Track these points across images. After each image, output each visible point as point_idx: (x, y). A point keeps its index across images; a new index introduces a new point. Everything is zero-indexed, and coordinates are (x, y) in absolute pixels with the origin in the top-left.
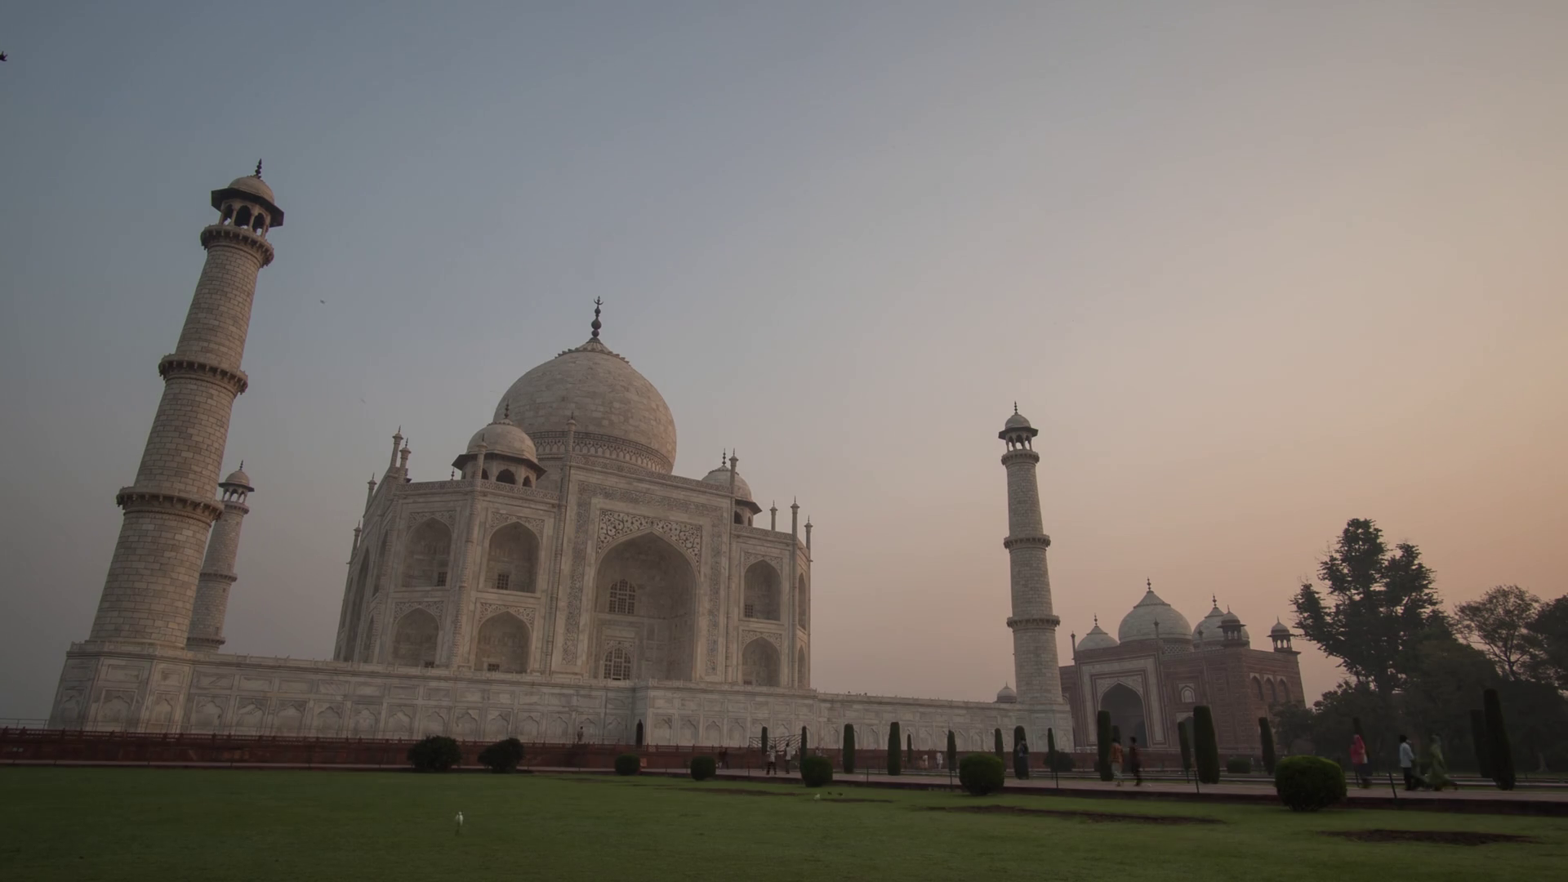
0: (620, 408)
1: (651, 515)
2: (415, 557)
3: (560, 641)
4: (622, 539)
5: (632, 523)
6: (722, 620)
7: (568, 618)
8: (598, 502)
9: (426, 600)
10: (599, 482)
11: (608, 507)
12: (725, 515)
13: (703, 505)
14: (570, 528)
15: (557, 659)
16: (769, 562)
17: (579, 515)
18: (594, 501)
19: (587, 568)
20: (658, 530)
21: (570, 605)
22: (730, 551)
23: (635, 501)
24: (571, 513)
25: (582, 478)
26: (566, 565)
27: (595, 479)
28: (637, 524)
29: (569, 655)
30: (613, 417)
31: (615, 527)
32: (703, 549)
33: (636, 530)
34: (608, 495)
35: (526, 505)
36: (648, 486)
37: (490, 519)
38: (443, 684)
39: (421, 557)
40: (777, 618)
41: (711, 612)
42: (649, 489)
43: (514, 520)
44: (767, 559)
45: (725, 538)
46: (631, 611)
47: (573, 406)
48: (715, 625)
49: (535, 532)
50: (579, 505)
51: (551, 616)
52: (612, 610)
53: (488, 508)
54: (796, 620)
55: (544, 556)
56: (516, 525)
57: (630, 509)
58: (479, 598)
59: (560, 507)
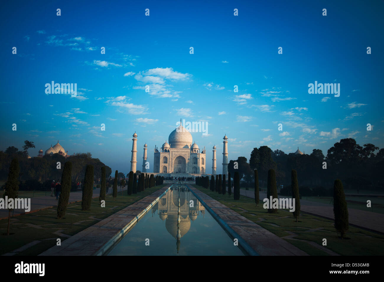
1: (180, 153)
3: (170, 168)
4: (177, 157)
5: (178, 155)
6: (189, 165)
8: (174, 153)
13: (187, 151)
15: (170, 170)
19: (173, 161)
20: (181, 155)
21: (171, 165)
22: (190, 156)
26: (170, 160)
27: (173, 150)
29: (171, 170)
31: (176, 155)
32: (187, 157)
35: (166, 154)
40: (197, 164)
42: (180, 150)
46: (181, 163)
49: (167, 157)
51: (169, 166)
52: (178, 163)
53: (162, 155)
54: (200, 164)
55: (168, 159)
56: (165, 157)
57: (177, 153)
58: (162, 164)
59: (169, 154)
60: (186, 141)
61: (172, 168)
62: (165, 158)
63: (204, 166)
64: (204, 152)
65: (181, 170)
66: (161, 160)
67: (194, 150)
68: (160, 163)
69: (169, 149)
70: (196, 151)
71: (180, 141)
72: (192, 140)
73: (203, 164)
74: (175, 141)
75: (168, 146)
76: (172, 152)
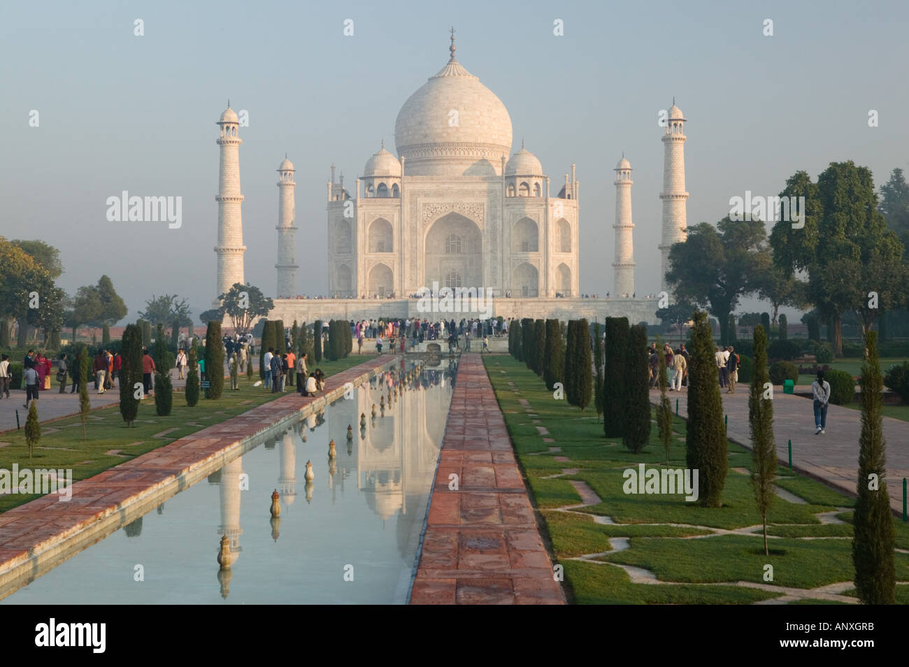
1: (452, 201)
3: (408, 275)
4: (437, 218)
5: (441, 208)
6: (499, 255)
7: (411, 263)
8: (421, 200)
9: (346, 259)
10: (421, 188)
11: (427, 202)
12: (498, 194)
14: (407, 216)
15: (407, 285)
16: (530, 217)
17: (411, 208)
18: (418, 199)
19: (418, 236)
20: (456, 210)
21: (411, 256)
22: (502, 214)
23: (442, 195)
24: (407, 208)
25: (411, 188)
26: (407, 236)
27: (417, 187)
28: (444, 208)
29: (413, 282)
31: (432, 212)
32: (485, 217)
33: (444, 212)
34: (426, 195)
35: (383, 208)
36: (449, 186)
37: (366, 219)
39: (343, 238)
40: (537, 251)
41: (492, 251)
43: (378, 217)
44: (528, 216)
45: (499, 208)
46: (459, 251)
47: (426, 127)
48: (495, 258)
49: (389, 221)
50: (411, 203)
51: (401, 263)
52: (447, 251)
53: (365, 212)
54: (551, 249)
55: (395, 233)
56: (380, 219)
57: (439, 200)
58: (366, 258)
59: (401, 206)
60: (481, 140)
61: (418, 272)
62: (383, 226)
63: (572, 259)
64: (568, 192)
65: (462, 279)
66: (363, 235)
67: (519, 181)
68: (359, 252)
69: (397, 181)
70: (533, 187)
71: (453, 139)
72: (510, 135)
73: (566, 248)
74: (425, 141)
75: (392, 166)
76: (413, 194)
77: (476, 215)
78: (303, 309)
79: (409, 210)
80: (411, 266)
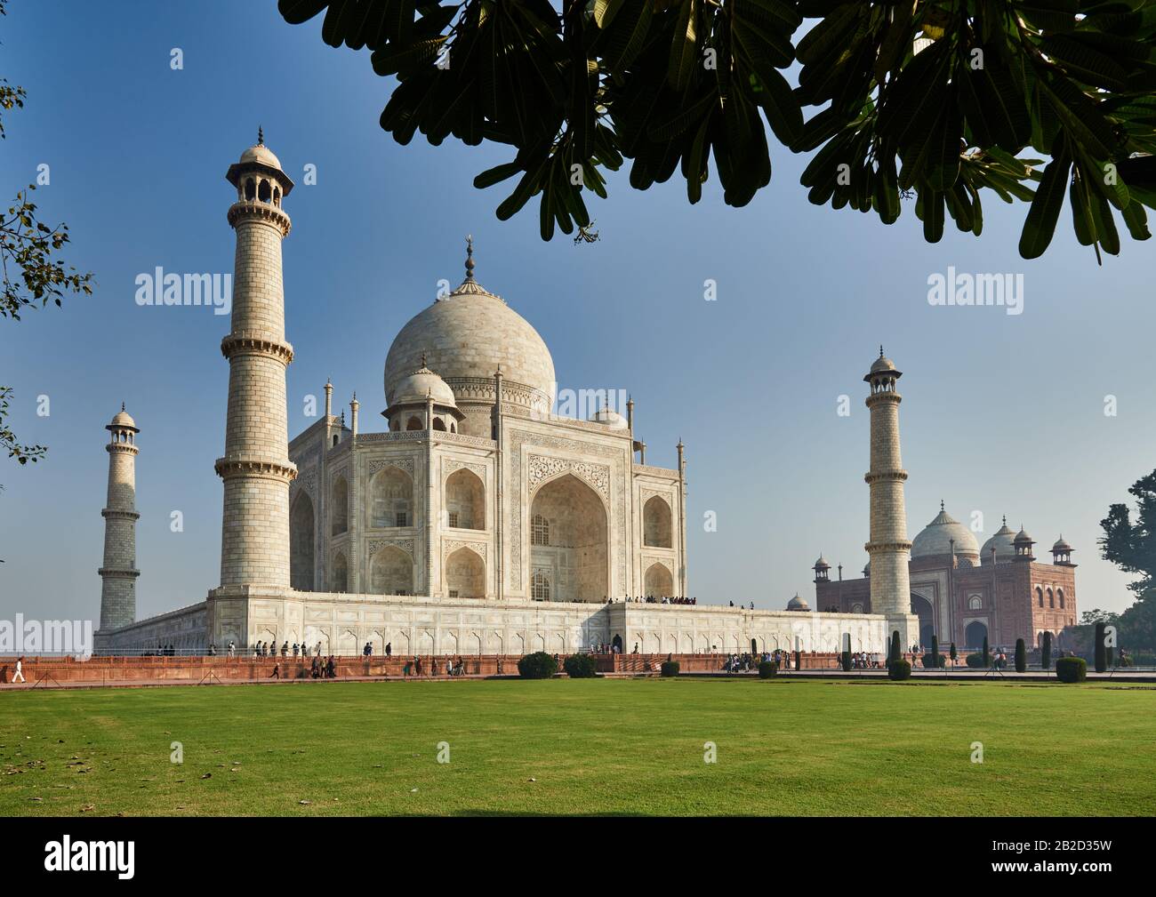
0: (514, 354)
1: (569, 458)
2: (376, 500)
3: (508, 570)
4: (547, 480)
5: (554, 465)
6: (628, 549)
7: (513, 551)
8: (527, 448)
9: (397, 538)
10: (526, 429)
11: (535, 452)
12: (626, 455)
13: (609, 447)
14: (506, 472)
16: (663, 498)
17: (512, 458)
18: (523, 446)
19: (523, 507)
20: (575, 471)
21: (512, 540)
22: (631, 487)
23: (555, 445)
24: (506, 457)
25: (512, 426)
26: (504, 506)
27: (522, 426)
28: (558, 466)
29: (516, 582)
30: (510, 363)
31: (541, 470)
32: (611, 487)
33: (557, 472)
34: (534, 442)
35: (471, 452)
36: (564, 432)
37: (443, 467)
38: (475, 611)
39: (380, 500)
40: (670, 547)
41: (619, 542)
42: (565, 434)
43: (462, 466)
44: (660, 494)
47: (473, 352)
48: (624, 554)
49: (480, 476)
50: (512, 451)
51: (498, 549)
52: (534, 542)
53: (441, 456)
55: (489, 496)
56: (465, 470)
57: (552, 453)
58: (443, 536)
59: (498, 453)
61: (523, 566)
68: (431, 525)
76: (515, 436)
77: (600, 484)
78: (425, 618)
79: (509, 462)
80: (513, 556)
